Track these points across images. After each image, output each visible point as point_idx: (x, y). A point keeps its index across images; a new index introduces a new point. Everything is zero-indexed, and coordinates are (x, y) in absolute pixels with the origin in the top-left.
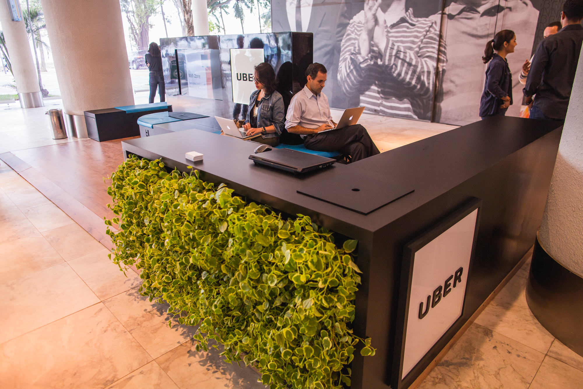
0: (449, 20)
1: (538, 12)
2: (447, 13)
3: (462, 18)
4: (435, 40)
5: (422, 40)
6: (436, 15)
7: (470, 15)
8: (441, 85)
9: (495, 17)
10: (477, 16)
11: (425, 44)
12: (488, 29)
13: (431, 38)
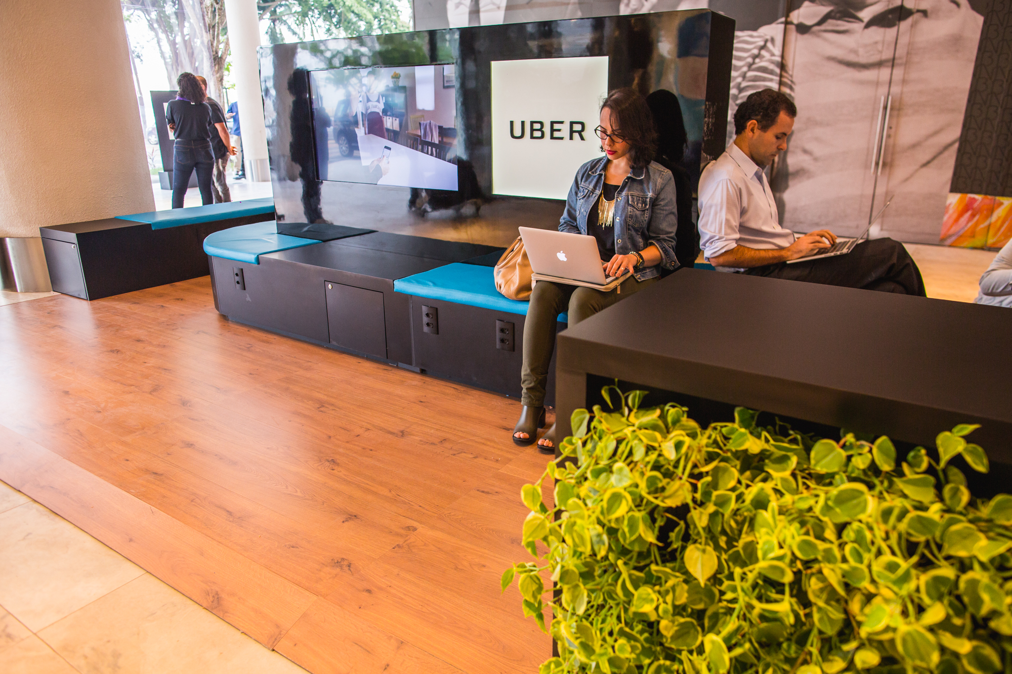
0: (799, 36)
1: (980, 19)
2: (795, 22)
3: (826, 31)
4: (771, 72)
5: (745, 73)
6: (773, 26)
7: (843, 25)
8: (784, 160)
9: (895, 29)
10: (857, 26)
11: (750, 81)
12: (881, 52)
13: (764, 70)
